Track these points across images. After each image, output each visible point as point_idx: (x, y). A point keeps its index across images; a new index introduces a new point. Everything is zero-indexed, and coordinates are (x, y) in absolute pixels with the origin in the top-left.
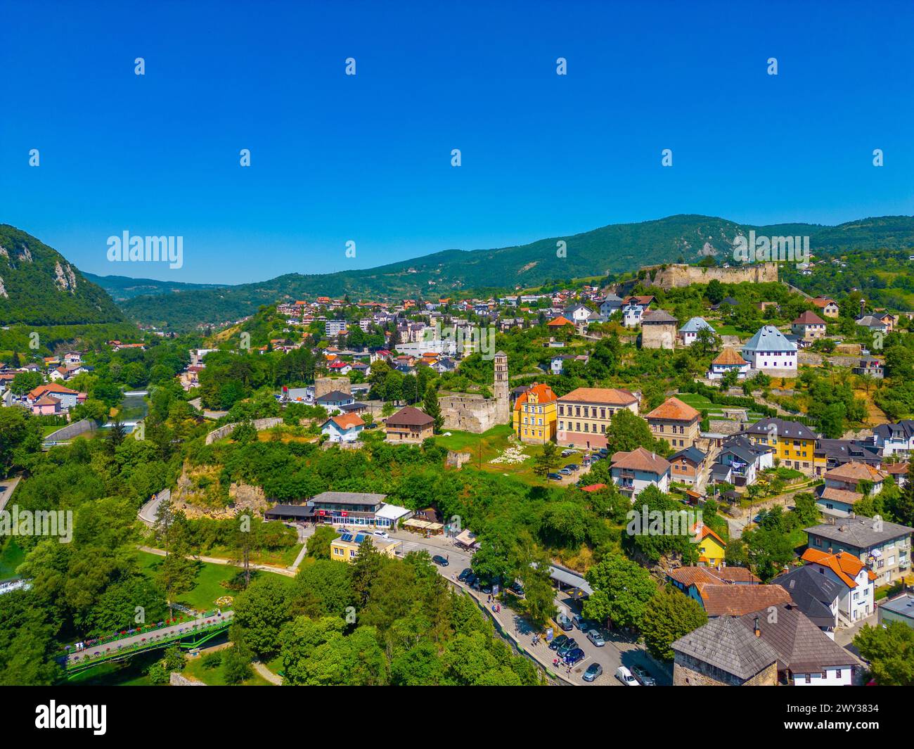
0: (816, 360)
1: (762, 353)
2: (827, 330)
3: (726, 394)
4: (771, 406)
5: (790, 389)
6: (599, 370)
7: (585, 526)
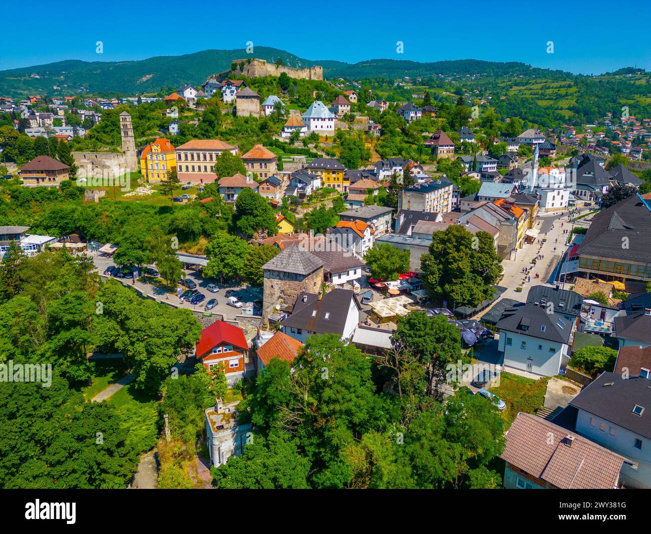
0: (344, 126)
1: (314, 119)
2: (351, 108)
3: (293, 147)
4: (319, 153)
5: (330, 142)
6: (207, 131)
7: (202, 223)
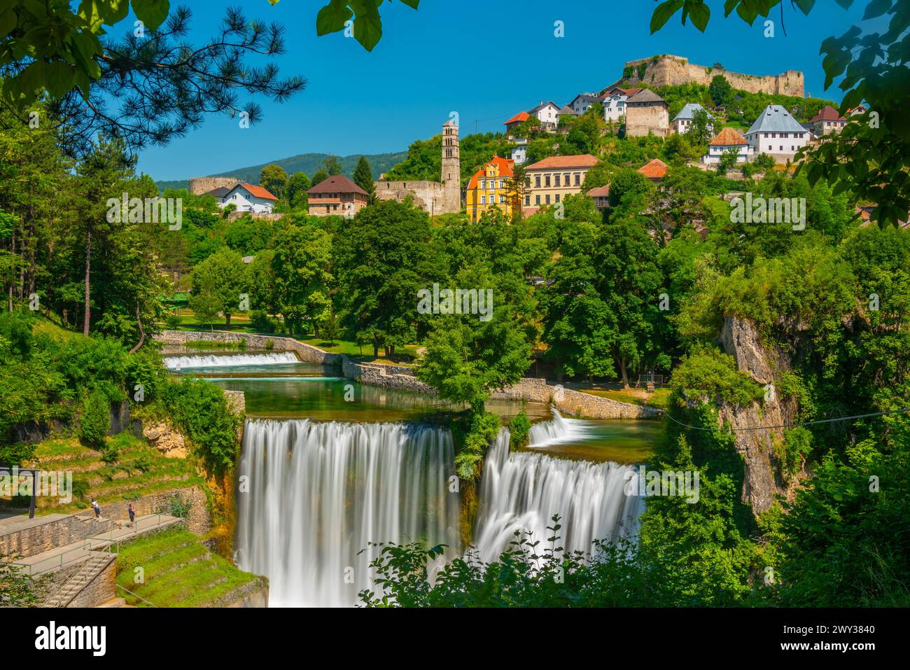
1: (766, 134)
3: (723, 178)
7: (558, 230)
